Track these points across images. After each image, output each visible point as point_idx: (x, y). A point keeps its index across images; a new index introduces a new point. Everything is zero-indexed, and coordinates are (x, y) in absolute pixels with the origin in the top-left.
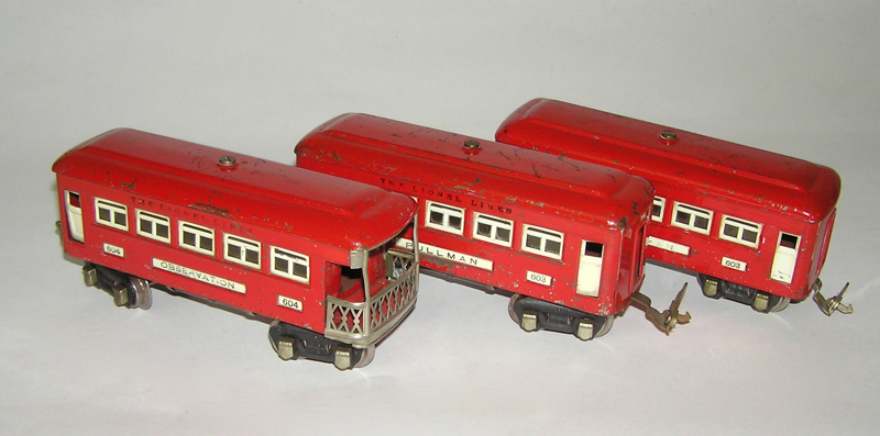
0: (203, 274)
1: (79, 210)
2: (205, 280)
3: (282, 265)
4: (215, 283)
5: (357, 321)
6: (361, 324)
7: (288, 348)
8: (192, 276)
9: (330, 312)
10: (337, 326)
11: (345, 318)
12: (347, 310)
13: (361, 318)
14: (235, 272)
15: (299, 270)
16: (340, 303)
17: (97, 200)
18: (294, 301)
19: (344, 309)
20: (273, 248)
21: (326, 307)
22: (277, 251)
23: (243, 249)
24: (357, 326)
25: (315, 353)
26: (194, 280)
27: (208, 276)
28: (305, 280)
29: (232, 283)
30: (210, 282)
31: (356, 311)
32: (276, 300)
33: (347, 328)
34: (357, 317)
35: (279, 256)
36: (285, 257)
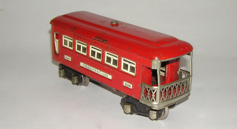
0: (97, 70)
1: (57, 40)
2: (97, 73)
3: (126, 66)
4: (101, 74)
5: (153, 96)
6: (155, 97)
7: (128, 109)
8: (93, 71)
9: (143, 90)
10: (145, 97)
11: (149, 94)
12: (150, 90)
13: (155, 94)
14: (108, 69)
15: (132, 69)
16: (147, 87)
17: (64, 36)
18: (129, 84)
19: (149, 89)
20: (123, 59)
21: (141, 88)
22: (124, 60)
23: (112, 59)
24: (153, 98)
25: (141, 112)
26: (94, 72)
27: (99, 71)
28: (134, 74)
29: (107, 74)
30: (99, 74)
31: (154, 91)
32: (122, 83)
33: (149, 98)
34: (154, 93)
35: (125, 62)
36: (127, 63)
